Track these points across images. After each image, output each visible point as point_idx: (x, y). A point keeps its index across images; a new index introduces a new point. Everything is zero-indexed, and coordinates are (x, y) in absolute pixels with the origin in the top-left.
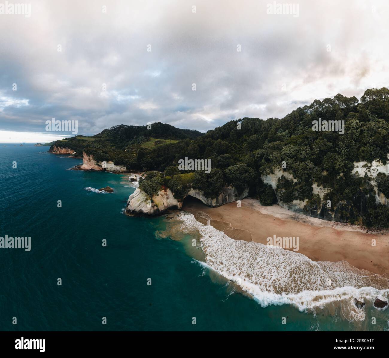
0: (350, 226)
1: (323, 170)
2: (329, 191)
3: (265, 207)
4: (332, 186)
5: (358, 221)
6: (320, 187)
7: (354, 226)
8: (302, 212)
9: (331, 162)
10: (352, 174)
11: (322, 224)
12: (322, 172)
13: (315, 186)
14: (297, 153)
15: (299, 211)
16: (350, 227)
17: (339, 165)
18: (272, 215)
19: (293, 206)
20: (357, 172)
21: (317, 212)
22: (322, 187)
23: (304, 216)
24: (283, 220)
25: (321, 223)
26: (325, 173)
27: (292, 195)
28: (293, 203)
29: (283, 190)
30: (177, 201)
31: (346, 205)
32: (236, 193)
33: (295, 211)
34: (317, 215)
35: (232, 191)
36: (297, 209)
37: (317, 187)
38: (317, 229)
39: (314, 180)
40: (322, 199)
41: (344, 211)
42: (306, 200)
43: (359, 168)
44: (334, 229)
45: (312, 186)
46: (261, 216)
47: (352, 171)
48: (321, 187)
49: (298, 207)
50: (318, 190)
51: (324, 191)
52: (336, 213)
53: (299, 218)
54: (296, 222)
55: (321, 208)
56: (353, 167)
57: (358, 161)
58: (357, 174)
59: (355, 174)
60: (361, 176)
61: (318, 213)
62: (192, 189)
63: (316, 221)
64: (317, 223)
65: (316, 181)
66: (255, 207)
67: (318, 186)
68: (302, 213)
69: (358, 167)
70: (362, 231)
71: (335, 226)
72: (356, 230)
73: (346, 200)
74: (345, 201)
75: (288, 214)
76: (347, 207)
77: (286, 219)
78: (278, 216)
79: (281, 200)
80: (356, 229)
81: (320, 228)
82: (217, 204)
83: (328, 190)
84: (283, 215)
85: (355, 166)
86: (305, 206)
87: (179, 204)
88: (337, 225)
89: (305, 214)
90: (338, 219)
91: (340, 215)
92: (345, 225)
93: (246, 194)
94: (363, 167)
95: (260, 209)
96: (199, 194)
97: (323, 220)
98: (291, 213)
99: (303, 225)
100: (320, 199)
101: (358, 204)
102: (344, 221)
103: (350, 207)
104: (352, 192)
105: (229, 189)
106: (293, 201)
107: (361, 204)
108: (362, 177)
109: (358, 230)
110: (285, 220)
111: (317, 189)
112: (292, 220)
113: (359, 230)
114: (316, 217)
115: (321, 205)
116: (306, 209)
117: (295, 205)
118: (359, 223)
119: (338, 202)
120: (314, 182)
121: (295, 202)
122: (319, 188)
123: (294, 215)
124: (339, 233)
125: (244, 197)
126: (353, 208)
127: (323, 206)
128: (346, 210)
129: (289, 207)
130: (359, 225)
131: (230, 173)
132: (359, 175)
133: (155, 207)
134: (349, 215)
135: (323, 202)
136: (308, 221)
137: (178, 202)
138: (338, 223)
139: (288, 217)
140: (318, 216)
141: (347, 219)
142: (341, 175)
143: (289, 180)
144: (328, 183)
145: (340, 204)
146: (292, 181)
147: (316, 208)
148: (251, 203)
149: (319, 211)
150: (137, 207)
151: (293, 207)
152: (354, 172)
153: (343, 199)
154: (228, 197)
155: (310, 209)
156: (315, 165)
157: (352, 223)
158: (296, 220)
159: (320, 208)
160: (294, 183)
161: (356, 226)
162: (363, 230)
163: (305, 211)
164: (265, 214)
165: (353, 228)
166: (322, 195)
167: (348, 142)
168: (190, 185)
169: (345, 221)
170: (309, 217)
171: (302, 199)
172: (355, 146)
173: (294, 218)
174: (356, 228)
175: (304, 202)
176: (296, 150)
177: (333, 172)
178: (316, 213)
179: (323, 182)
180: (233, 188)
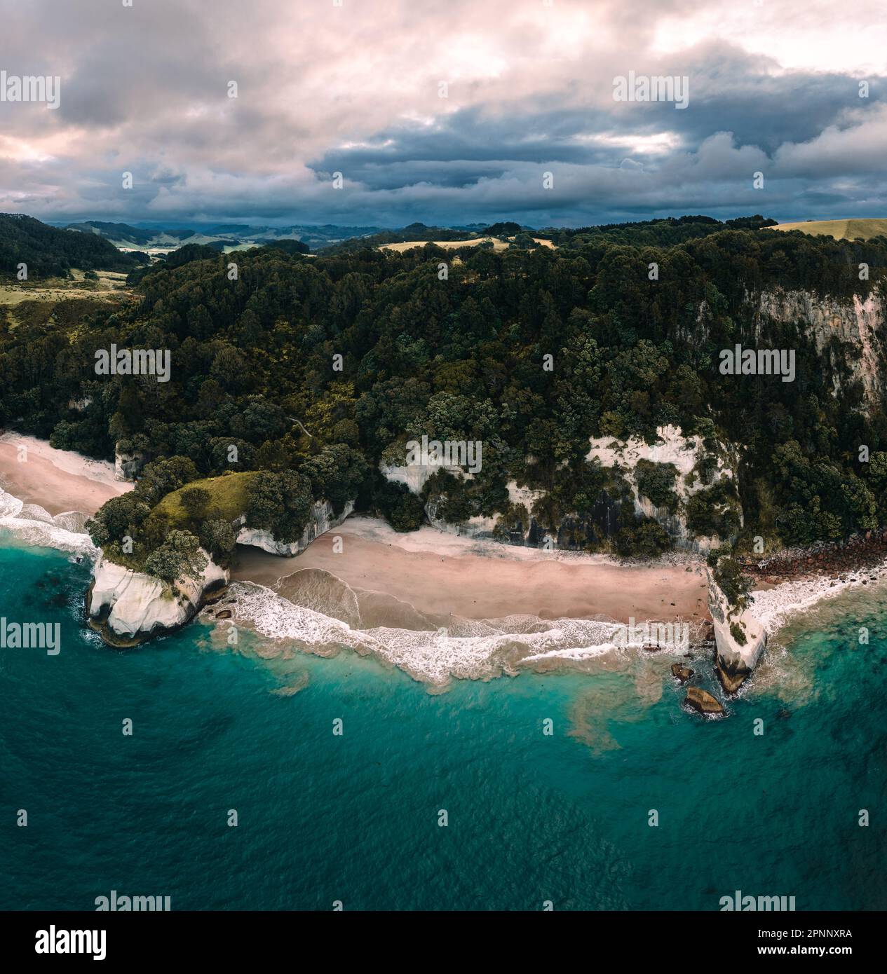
0: (588, 555)
1: (526, 452)
2: (543, 496)
3: (405, 534)
4: (547, 485)
5: (603, 547)
6: (523, 488)
7: (596, 556)
8: (492, 537)
9: (545, 439)
10: (587, 460)
11: (537, 557)
12: (522, 458)
13: (511, 486)
14: (468, 414)
15: (485, 535)
16: (590, 558)
17: (563, 448)
18: (430, 551)
19: (469, 528)
20: (597, 457)
21: (522, 536)
22: (528, 488)
23: (497, 545)
24: (458, 558)
25: (535, 555)
26: (530, 460)
27: (466, 508)
28: (471, 523)
29: (442, 497)
30: (221, 569)
31: (578, 521)
32: (331, 512)
33: (475, 537)
34: (524, 541)
35: (324, 511)
36: (479, 532)
37: (516, 488)
38: (531, 567)
39: (509, 474)
40: (529, 512)
41: (576, 532)
42: (497, 515)
43: (601, 449)
44: (562, 564)
45: (507, 487)
46: (409, 556)
47: (587, 456)
48: (525, 488)
49: (481, 529)
50: (521, 495)
51: (531, 494)
52: (560, 536)
53: (488, 551)
54: (486, 558)
55: (530, 528)
56: (588, 449)
57: (598, 436)
58: (597, 462)
59: (592, 461)
60: (605, 464)
61: (525, 537)
62: (243, 529)
63: (525, 552)
64: (526, 556)
65: (514, 477)
66: (382, 537)
67: (519, 486)
68: (490, 539)
69: (598, 447)
70: (613, 564)
71: (561, 557)
72: (602, 563)
73: (578, 511)
74: (576, 513)
75: (463, 545)
76: (582, 523)
77: (463, 555)
78: (443, 551)
79: (438, 517)
80: (601, 561)
81: (536, 565)
82: (300, 549)
83: (540, 493)
84: (454, 548)
85: (593, 446)
86: (496, 526)
87: (225, 575)
88: (564, 555)
89: (497, 541)
90: (565, 545)
91: (567, 538)
92: (579, 555)
93: (349, 509)
94: (608, 447)
95: (396, 541)
96: (260, 536)
97: (536, 550)
98: (467, 542)
99: (501, 562)
100: (526, 511)
101: (602, 518)
102: (577, 548)
103: (587, 523)
104: (589, 498)
105: (317, 508)
106: (469, 519)
107: (608, 516)
108: (607, 468)
109: (604, 562)
110: (463, 557)
111: (517, 491)
112: (476, 557)
113: (607, 562)
114: (520, 545)
115: (530, 522)
116: (499, 532)
117: (475, 526)
118: (604, 550)
119: (562, 515)
120: (509, 479)
121: (473, 520)
122: (520, 490)
123: (476, 545)
124: (572, 570)
125: (346, 515)
126: (592, 525)
127: (532, 525)
128: (579, 530)
129: (461, 531)
130: (605, 553)
131: (319, 472)
132: (600, 463)
133: (185, 601)
134: (584, 538)
135: (532, 517)
136: (508, 554)
137: (224, 569)
138: (566, 551)
139: (466, 551)
140: (526, 543)
141: (582, 544)
142: (566, 462)
143: (453, 476)
144: (540, 480)
145: (567, 519)
146: (461, 477)
147: (519, 529)
148: (368, 529)
149: (527, 535)
150: (144, 619)
151: (471, 531)
152: (589, 457)
153: (571, 511)
154: (317, 526)
155: (508, 531)
156: (510, 445)
157: (592, 551)
158: (484, 555)
159: (527, 529)
160: (465, 482)
161: (600, 556)
162: (613, 562)
163: (497, 535)
164: (415, 551)
165: (595, 560)
166: (528, 504)
167: (579, 400)
168: (239, 521)
169: (579, 548)
170: (506, 546)
171: (488, 514)
172: (593, 408)
173: (479, 552)
174: (601, 559)
175: (492, 518)
176: (465, 409)
177: (548, 458)
178: (520, 537)
179: (529, 478)
180: (323, 503)
